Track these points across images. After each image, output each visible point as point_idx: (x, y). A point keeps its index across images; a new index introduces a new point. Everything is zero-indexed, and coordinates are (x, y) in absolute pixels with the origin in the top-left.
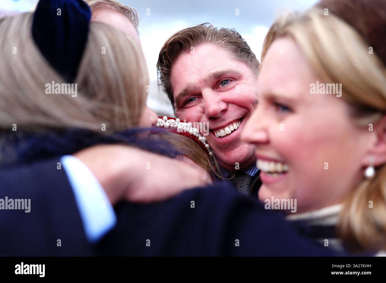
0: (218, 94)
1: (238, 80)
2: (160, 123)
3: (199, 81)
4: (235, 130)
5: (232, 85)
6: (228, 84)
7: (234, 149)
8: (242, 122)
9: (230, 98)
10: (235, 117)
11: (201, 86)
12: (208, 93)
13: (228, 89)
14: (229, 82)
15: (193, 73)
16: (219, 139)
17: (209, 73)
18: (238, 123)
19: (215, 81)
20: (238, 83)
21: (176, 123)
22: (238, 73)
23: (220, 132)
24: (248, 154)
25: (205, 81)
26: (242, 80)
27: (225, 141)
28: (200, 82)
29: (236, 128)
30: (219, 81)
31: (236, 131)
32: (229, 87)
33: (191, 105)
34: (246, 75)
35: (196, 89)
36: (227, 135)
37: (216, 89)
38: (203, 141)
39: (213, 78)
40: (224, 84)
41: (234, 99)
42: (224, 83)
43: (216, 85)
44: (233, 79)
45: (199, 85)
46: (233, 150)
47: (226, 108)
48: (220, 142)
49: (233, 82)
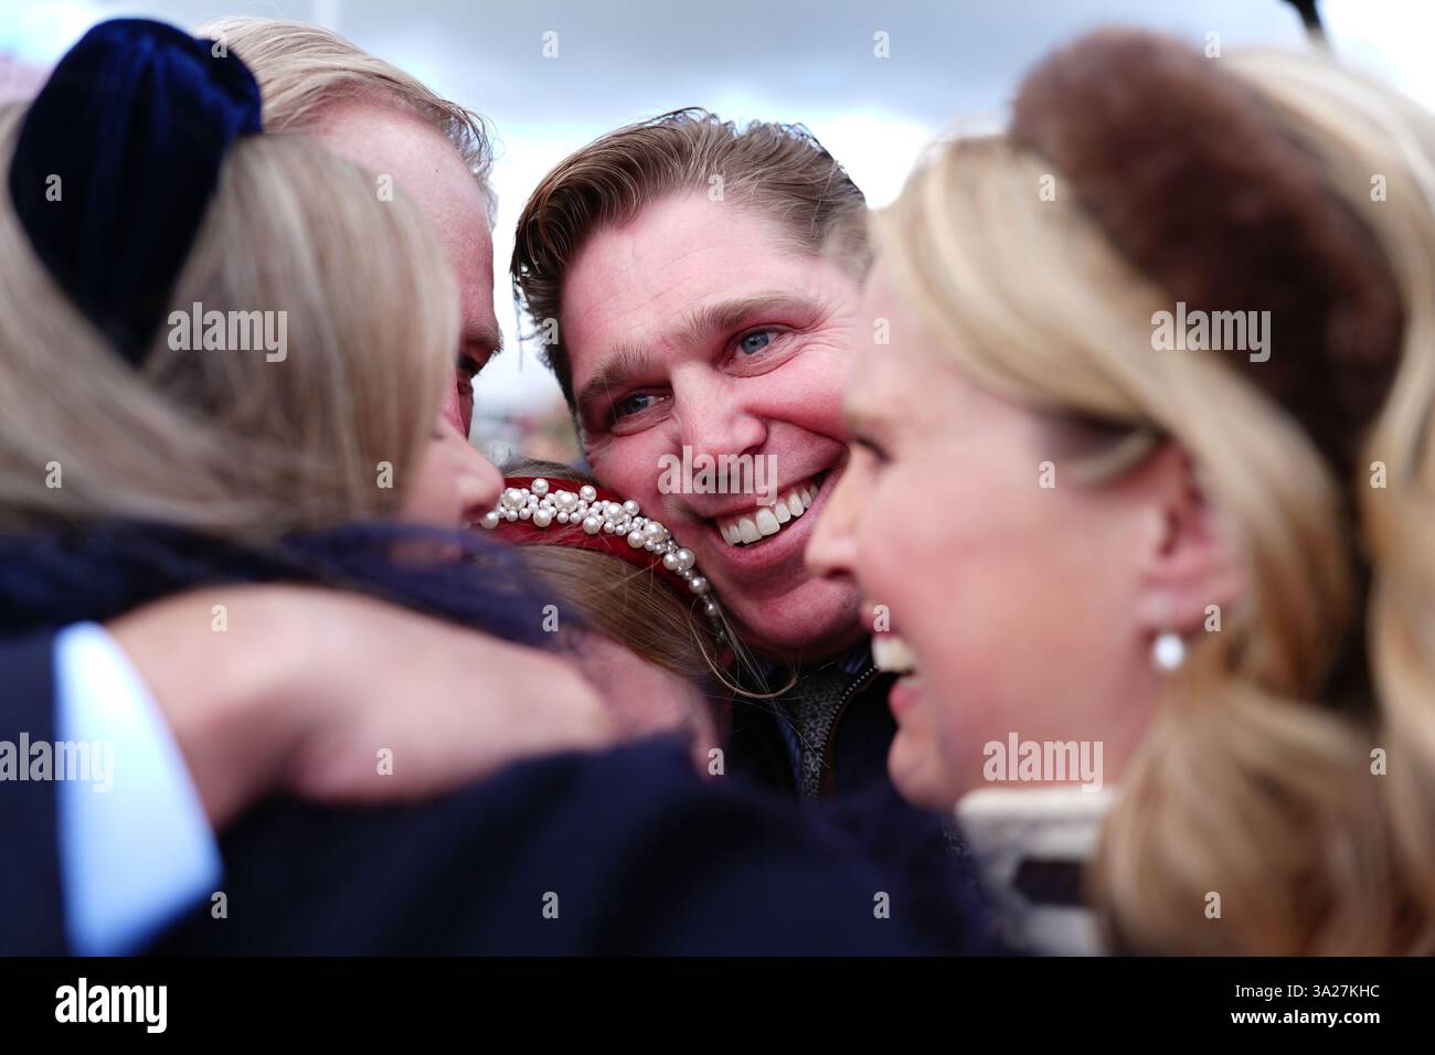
0: (732, 388)
1: (805, 332)
2: (521, 506)
3: (659, 337)
4: (794, 519)
5: (783, 352)
6: (766, 348)
7: (792, 588)
8: (824, 488)
9: (775, 403)
10: (793, 472)
11: (668, 356)
12: (694, 383)
13: (767, 365)
14: (771, 337)
15: (641, 306)
16: (735, 551)
17: (697, 310)
18: (808, 490)
19: (721, 336)
20: (806, 340)
21: (582, 502)
22: (807, 306)
23: (738, 526)
24: (845, 607)
25: (683, 338)
26: (822, 329)
27: (757, 562)
28: (664, 341)
29: (798, 512)
30: (733, 337)
31: (796, 524)
32: (771, 358)
33: (633, 425)
34: (837, 313)
35: (650, 367)
36: (766, 538)
37: (726, 365)
38: (680, 569)
39: (711, 326)
40: (753, 348)
41: (790, 404)
42: (754, 343)
43: (724, 350)
44: (786, 328)
45: (659, 353)
46: (789, 595)
47: (761, 440)
48: (740, 563)
49: (788, 338)
